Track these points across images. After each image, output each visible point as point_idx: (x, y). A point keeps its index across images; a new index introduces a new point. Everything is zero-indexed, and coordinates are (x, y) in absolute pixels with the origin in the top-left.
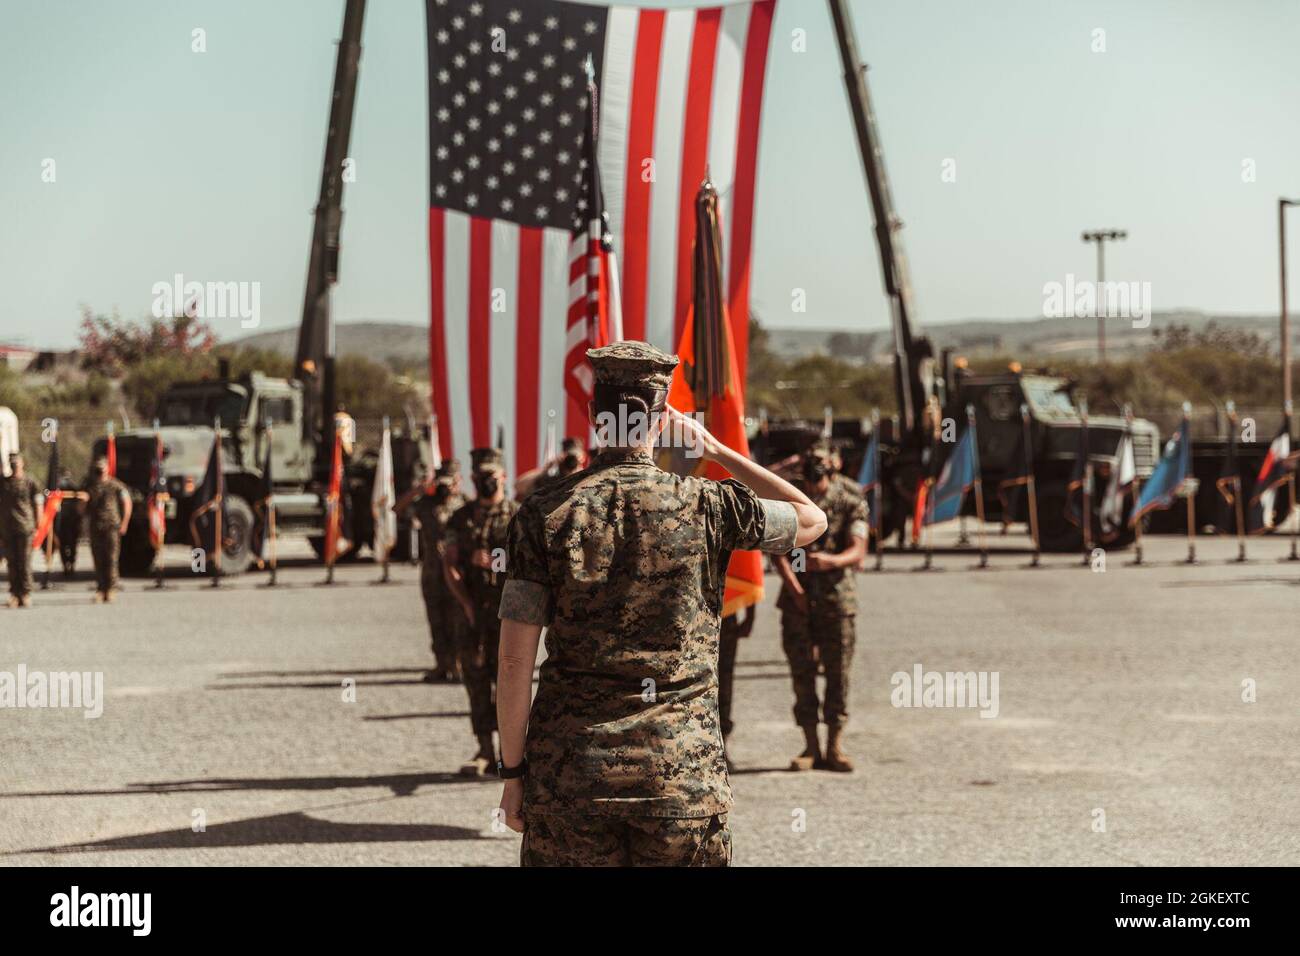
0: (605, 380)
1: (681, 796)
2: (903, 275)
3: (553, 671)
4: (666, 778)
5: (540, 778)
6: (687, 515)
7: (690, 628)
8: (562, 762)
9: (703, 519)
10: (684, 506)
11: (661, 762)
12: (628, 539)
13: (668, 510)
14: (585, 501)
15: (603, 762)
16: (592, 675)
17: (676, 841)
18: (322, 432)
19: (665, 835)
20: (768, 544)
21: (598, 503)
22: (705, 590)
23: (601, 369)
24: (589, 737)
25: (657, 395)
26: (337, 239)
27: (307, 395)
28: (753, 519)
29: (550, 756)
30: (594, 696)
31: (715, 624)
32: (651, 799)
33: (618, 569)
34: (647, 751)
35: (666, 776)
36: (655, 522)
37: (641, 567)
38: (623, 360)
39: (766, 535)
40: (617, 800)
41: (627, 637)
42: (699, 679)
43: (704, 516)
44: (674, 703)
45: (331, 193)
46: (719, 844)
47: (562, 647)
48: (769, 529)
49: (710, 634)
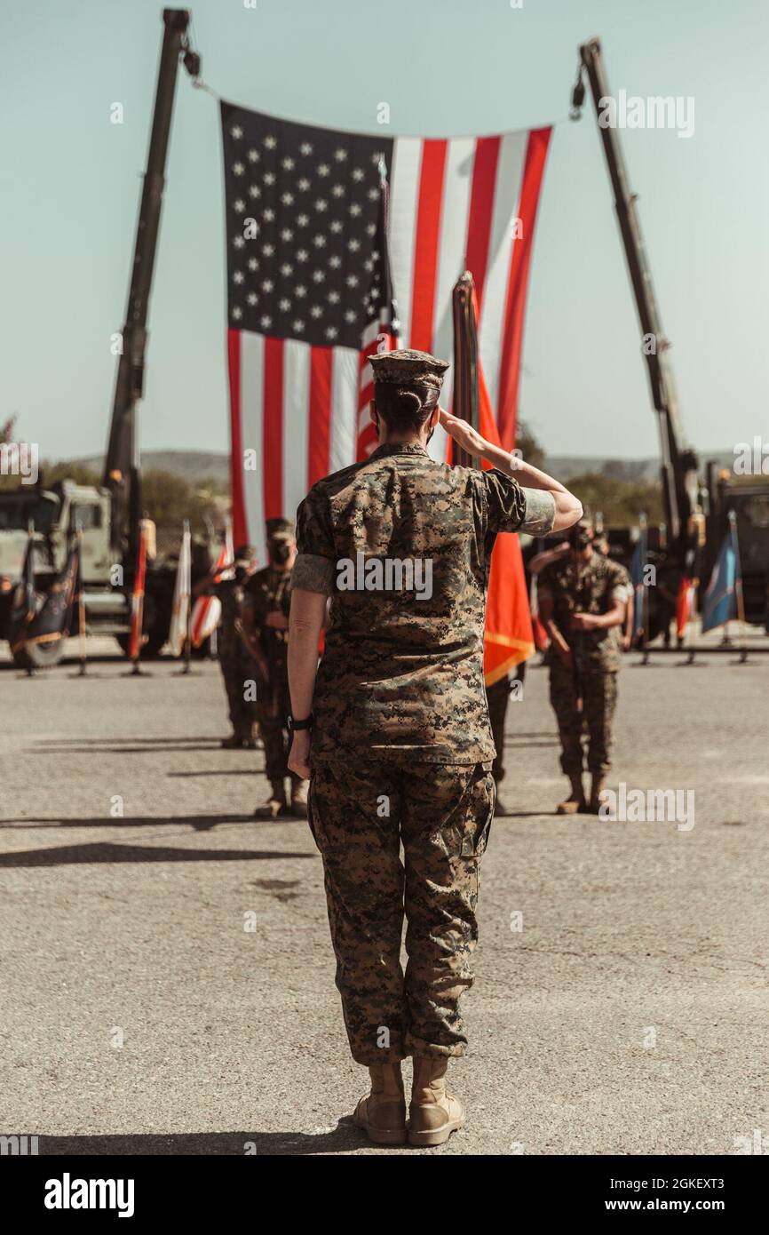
0: (385, 379)
1: (449, 744)
2: (670, 394)
3: (337, 637)
4: (436, 729)
5: (326, 729)
6: (457, 498)
7: (459, 599)
8: (345, 714)
9: (470, 502)
10: (454, 490)
11: (432, 714)
12: (405, 519)
13: (440, 493)
14: (367, 485)
15: (381, 714)
16: (372, 639)
17: (444, 783)
18: (128, 537)
19: (436, 778)
20: (529, 526)
21: (378, 487)
22: (474, 567)
23: (380, 370)
24: (369, 693)
25: (429, 394)
26: (142, 358)
27: (114, 502)
28: (515, 503)
29: (334, 710)
30: (373, 657)
31: (482, 598)
32: (423, 746)
33: (396, 545)
34: (420, 705)
35: (436, 726)
36: (428, 504)
37: (416, 543)
38: (400, 361)
39: (527, 518)
40: (393, 747)
41: (403, 604)
42: (465, 644)
43: (472, 499)
44: (444, 663)
45: (137, 316)
46: (483, 789)
47: (346, 614)
48: (529, 513)
49: (477, 606)
